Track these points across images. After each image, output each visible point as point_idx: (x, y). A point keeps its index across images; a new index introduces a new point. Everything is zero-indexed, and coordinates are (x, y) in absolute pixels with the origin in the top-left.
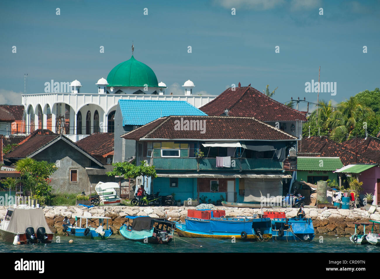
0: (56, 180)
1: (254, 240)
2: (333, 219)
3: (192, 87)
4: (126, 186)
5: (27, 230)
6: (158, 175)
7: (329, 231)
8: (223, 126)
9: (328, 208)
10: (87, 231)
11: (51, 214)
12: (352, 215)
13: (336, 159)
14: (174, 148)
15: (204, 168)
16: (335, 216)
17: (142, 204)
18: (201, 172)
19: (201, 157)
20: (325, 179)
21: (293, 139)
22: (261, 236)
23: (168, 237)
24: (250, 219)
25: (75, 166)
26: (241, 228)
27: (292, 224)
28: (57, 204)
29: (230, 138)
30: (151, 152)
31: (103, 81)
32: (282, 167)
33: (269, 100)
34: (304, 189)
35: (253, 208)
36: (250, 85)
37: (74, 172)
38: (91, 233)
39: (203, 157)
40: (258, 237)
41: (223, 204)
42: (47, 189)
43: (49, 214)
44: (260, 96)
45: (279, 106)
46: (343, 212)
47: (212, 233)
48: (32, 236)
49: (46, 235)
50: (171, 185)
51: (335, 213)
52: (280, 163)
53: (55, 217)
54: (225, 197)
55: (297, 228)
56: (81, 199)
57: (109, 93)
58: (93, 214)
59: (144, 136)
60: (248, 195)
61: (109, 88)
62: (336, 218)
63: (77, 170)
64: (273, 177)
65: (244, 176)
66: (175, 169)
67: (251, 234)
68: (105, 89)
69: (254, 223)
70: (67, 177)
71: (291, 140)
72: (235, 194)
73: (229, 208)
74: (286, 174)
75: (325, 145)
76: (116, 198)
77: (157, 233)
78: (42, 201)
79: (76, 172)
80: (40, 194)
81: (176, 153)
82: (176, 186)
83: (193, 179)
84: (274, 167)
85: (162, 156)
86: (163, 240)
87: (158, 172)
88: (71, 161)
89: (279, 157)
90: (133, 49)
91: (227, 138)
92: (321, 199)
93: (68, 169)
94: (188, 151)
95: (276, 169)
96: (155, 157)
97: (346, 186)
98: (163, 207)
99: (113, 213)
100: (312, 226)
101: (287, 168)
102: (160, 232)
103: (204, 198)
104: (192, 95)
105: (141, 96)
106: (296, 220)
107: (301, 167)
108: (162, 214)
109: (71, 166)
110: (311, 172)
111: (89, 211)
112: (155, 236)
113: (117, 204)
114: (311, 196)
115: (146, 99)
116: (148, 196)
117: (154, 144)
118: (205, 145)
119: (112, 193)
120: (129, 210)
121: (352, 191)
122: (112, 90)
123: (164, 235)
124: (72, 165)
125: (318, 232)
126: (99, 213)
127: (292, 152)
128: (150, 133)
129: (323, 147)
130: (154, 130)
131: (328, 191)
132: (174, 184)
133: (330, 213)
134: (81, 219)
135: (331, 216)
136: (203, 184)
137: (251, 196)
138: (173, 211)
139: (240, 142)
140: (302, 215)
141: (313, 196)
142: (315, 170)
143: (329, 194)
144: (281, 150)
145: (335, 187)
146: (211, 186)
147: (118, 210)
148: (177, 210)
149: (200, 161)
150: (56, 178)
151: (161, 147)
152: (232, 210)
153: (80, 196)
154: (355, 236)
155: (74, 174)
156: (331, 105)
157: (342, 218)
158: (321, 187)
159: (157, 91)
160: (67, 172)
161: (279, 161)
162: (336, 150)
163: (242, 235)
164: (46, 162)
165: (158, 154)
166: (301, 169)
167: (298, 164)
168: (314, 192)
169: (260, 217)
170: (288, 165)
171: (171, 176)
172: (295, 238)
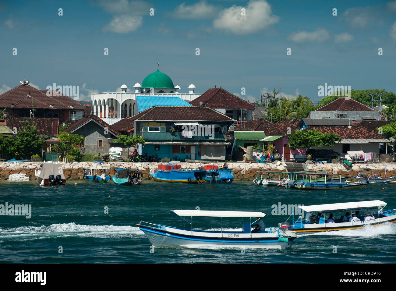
0: (89, 146)
1: (195, 183)
2: (254, 169)
3: (193, 88)
4: (132, 150)
5: (50, 177)
6: (146, 143)
7: (251, 177)
8: (188, 113)
9: (252, 163)
10: (95, 177)
11: (76, 167)
12: (266, 167)
13: (262, 133)
14: (156, 126)
15: (175, 138)
16: (255, 167)
17: (136, 161)
18: (174, 141)
19: (173, 132)
20: (253, 145)
21: (232, 120)
22: (200, 180)
23: (138, 182)
24: (194, 170)
25: (101, 137)
26: (188, 175)
27: (220, 173)
28: (84, 161)
29: (192, 120)
30: (142, 128)
31: (138, 85)
32: (225, 138)
33: (232, 96)
34: (240, 151)
35: (205, 163)
36: (221, 87)
37: (100, 141)
38: (97, 178)
39: (175, 131)
40: (198, 181)
41: (186, 161)
42: (76, 151)
43: (75, 167)
44: (227, 94)
45: (239, 100)
46: (261, 165)
47: (171, 179)
48: (52, 180)
49: (62, 180)
50: (155, 149)
51: (255, 166)
52: (224, 135)
53: (79, 169)
54: (189, 156)
55: (223, 175)
56: (96, 158)
57: (143, 92)
58: (103, 167)
59: (137, 118)
60: (203, 155)
61: (143, 89)
62: (256, 169)
63: (103, 140)
64: (219, 144)
65: (201, 143)
66: (157, 139)
67: (194, 179)
68: (139, 90)
69: (195, 173)
70: (96, 144)
71: (230, 121)
72: (196, 154)
73: (189, 163)
74: (227, 142)
75: (261, 124)
76: (121, 157)
77: (131, 179)
78: (74, 159)
79: (102, 141)
80: (73, 154)
81: (158, 129)
82: (159, 150)
83: (169, 145)
84: (219, 138)
85: (149, 131)
86: (135, 184)
87: (146, 141)
88: (99, 134)
89: (223, 131)
90: (158, 65)
91: (190, 120)
92: (249, 158)
93: (97, 139)
94: (166, 128)
95: (221, 139)
96: (145, 132)
97: (266, 149)
98: (148, 163)
99: (116, 166)
100: (232, 174)
101: (228, 138)
102: (133, 179)
103: (176, 157)
104: (194, 93)
105: (162, 94)
106: (222, 170)
107: (239, 138)
108: (147, 167)
109: (99, 138)
110: (246, 140)
111: (101, 165)
112: (130, 181)
113: (121, 161)
114: (244, 155)
115: (165, 96)
116: (140, 156)
117: (144, 123)
118: (176, 124)
119: (119, 154)
120: (126, 165)
121: (269, 152)
122: (144, 90)
123: (135, 181)
124: (100, 136)
125: (244, 178)
126: (107, 166)
127: (231, 128)
128: (142, 117)
129: (260, 125)
130: (144, 115)
131: (253, 152)
132: (157, 149)
133: (252, 166)
134: (95, 170)
135: (253, 168)
136: (175, 148)
137: (205, 156)
138: (154, 165)
139: (198, 122)
140: (226, 167)
141: (245, 155)
142: (248, 139)
143: (254, 154)
144: (224, 127)
145: (259, 150)
146: (180, 150)
147: (119, 164)
148: (156, 165)
149: (173, 134)
150: (90, 145)
151: (148, 125)
152: (191, 165)
153: (96, 156)
154: (256, 180)
155: (101, 142)
156: (288, 100)
157: (259, 169)
158: (249, 150)
159: (173, 91)
160: (96, 141)
161: (223, 134)
162: (267, 127)
163: (188, 180)
164: (77, 135)
165: (146, 130)
166: (239, 139)
167: (235, 135)
168: (246, 153)
169: (199, 169)
170: (229, 136)
171: (154, 143)
172: (221, 181)
